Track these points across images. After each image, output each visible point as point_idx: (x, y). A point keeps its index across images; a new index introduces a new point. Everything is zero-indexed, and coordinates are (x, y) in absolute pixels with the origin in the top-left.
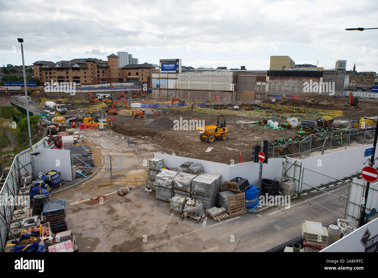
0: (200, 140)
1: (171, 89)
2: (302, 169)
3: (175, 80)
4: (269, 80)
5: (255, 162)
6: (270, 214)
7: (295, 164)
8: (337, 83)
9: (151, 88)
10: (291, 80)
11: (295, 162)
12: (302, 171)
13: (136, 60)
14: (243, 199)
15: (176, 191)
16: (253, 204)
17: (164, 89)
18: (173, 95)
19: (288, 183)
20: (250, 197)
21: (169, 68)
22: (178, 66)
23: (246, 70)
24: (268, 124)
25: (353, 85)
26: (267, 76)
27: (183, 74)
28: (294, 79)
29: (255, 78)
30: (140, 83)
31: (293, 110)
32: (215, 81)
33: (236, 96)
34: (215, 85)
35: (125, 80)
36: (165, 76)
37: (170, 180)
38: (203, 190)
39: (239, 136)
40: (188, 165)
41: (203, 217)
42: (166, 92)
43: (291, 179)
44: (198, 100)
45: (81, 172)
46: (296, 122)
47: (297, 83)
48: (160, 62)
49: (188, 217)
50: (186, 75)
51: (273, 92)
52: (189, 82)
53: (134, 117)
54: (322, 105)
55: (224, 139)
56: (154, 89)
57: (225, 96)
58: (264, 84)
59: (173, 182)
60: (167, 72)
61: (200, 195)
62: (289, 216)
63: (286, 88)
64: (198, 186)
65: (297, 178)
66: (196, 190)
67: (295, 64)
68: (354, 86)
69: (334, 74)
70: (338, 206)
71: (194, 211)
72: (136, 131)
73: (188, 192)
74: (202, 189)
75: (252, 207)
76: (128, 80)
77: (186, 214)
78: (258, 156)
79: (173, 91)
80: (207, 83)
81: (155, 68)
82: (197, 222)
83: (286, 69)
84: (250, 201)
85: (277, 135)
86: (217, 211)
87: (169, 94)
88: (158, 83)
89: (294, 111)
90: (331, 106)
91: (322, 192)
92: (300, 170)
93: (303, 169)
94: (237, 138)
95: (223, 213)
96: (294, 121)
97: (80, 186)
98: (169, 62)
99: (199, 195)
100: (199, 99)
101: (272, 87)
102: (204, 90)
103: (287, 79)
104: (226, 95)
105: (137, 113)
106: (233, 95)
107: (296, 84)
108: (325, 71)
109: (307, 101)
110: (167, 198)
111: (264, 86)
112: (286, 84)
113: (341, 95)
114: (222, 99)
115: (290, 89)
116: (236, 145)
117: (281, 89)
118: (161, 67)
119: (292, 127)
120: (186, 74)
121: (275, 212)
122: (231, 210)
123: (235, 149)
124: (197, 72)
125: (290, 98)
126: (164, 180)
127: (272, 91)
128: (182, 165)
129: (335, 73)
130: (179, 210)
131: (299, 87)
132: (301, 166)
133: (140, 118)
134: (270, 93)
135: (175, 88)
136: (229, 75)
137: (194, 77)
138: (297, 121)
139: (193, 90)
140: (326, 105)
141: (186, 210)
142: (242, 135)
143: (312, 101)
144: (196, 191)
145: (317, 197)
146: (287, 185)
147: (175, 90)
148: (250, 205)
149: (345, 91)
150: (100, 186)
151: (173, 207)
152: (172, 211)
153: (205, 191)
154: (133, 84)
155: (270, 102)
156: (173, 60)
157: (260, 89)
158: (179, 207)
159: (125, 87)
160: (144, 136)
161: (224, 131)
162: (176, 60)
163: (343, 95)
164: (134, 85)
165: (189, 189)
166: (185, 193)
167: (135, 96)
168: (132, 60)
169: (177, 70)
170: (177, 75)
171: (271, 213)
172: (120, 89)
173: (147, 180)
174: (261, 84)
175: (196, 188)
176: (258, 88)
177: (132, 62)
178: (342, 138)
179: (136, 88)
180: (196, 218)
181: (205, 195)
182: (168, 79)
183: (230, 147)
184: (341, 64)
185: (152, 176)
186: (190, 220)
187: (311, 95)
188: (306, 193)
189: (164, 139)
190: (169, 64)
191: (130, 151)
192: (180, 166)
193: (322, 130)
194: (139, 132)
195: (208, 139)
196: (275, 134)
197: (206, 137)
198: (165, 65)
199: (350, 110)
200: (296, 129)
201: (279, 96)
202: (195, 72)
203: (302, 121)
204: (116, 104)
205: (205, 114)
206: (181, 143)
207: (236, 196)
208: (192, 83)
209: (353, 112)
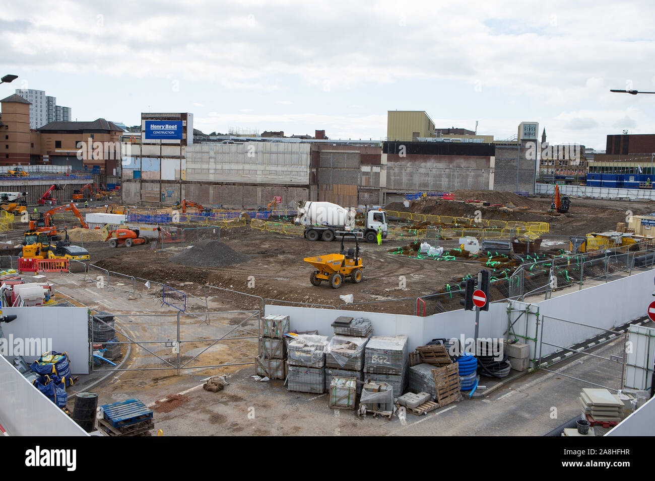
0: (311, 285)
1: (169, 182)
2: (540, 318)
3: (179, 160)
4: (388, 161)
5: (467, 309)
6: (502, 397)
7: (528, 312)
8: (523, 168)
9: (120, 178)
10: (433, 161)
11: (528, 308)
12: (540, 322)
13: (66, 110)
14: (456, 374)
15: (330, 372)
16: (471, 383)
17: (153, 181)
18: (173, 195)
19: (518, 344)
20: (466, 370)
21: (163, 132)
22: (185, 128)
23: (326, 138)
24: (421, 251)
25: (548, 171)
26: (384, 153)
27: (198, 147)
28: (439, 160)
29: (357, 156)
30: (86, 166)
31: (453, 222)
32: (270, 164)
33: (318, 196)
34: (270, 173)
35: (47, 158)
36: (156, 150)
37: (318, 352)
38: (388, 363)
39: (381, 274)
40: (348, 322)
41: (395, 411)
42: (156, 188)
43: (521, 340)
44: (232, 207)
45: (102, 355)
46: (475, 244)
47: (445, 167)
48: (143, 118)
49: (368, 413)
50: (203, 150)
51: (398, 188)
52: (212, 165)
53: (113, 244)
54: (505, 213)
55: (358, 280)
56: (128, 181)
57: (293, 197)
58: (376, 169)
59: (325, 355)
60: (158, 141)
61: (381, 373)
62: (535, 398)
63: (422, 178)
64: (379, 357)
65: (532, 335)
66: (374, 363)
67: (436, 128)
68: (550, 173)
69: (517, 149)
70: (603, 378)
71: (379, 400)
72: (161, 271)
73: (356, 371)
74: (385, 361)
75: (470, 388)
76: (55, 159)
77: (363, 408)
78: (472, 297)
79: (173, 185)
80: (253, 167)
81: (122, 131)
82: (390, 420)
83: (421, 139)
84: (467, 378)
85: (450, 270)
86: (417, 398)
87: (164, 191)
88: (137, 167)
89: (456, 225)
90: (522, 214)
91: (580, 355)
92: (537, 320)
93: (543, 320)
94: (380, 278)
95: (426, 402)
96: (470, 244)
97: (112, 382)
98: (165, 118)
99: (379, 374)
100: (234, 204)
101: (394, 176)
102: (246, 184)
103: (425, 160)
104: (297, 194)
105: (120, 234)
106: (312, 193)
107: (443, 170)
108: (499, 144)
109: (475, 204)
110: (312, 386)
111: (377, 175)
112: (422, 171)
113: (531, 193)
114: (287, 202)
115: (430, 180)
116: (387, 290)
117: (412, 180)
118: (143, 131)
119: (470, 255)
120: (205, 147)
121: (509, 393)
122: (440, 395)
123: (390, 298)
124: (230, 143)
125: (441, 200)
126: (308, 352)
127: (394, 186)
128: (336, 322)
129: (519, 147)
130: (349, 402)
131: (449, 177)
132: (537, 314)
133: (128, 246)
134: (389, 189)
135: (178, 179)
136: (301, 150)
137: (223, 153)
138: (478, 244)
139: (222, 184)
140: (514, 213)
141: (366, 399)
142: (386, 273)
143: (485, 204)
144: (373, 367)
145: (565, 367)
146: (516, 348)
147: (179, 183)
148: (467, 385)
149: (539, 184)
150: (156, 380)
151: (337, 399)
152: (333, 407)
153: (392, 365)
154: (70, 167)
155: (401, 207)
156: (174, 116)
157: (368, 181)
158: (348, 397)
159: (53, 176)
160: (182, 280)
161: (356, 264)
162: (180, 116)
163: (536, 191)
164: (73, 171)
165: (358, 365)
166: (350, 373)
167: (78, 196)
168: (54, 110)
169: (184, 138)
170: (184, 149)
171: (504, 396)
172: (42, 179)
173: (257, 360)
174: (370, 171)
175: (374, 360)
176: (364, 178)
177: (54, 114)
178: (567, 272)
179: (80, 179)
180: (384, 413)
181: (390, 373)
182: (160, 157)
183: (379, 294)
184: (528, 129)
185: (268, 351)
186: (374, 417)
187: (481, 192)
188: (546, 363)
189: (231, 286)
190: (164, 124)
191: (170, 312)
192: (332, 325)
193: (528, 258)
194: (167, 273)
195: (330, 280)
196: (446, 268)
197: (325, 277)
198: (153, 127)
199: (558, 220)
200: (477, 258)
201: (416, 196)
202: (225, 143)
203: (485, 243)
204: (51, 215)
205: (278, 234)
206: (275, 292)
207: (447, 369)
208: (219, 167)
209: (565, 225)
